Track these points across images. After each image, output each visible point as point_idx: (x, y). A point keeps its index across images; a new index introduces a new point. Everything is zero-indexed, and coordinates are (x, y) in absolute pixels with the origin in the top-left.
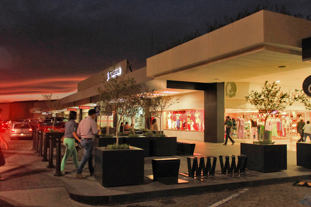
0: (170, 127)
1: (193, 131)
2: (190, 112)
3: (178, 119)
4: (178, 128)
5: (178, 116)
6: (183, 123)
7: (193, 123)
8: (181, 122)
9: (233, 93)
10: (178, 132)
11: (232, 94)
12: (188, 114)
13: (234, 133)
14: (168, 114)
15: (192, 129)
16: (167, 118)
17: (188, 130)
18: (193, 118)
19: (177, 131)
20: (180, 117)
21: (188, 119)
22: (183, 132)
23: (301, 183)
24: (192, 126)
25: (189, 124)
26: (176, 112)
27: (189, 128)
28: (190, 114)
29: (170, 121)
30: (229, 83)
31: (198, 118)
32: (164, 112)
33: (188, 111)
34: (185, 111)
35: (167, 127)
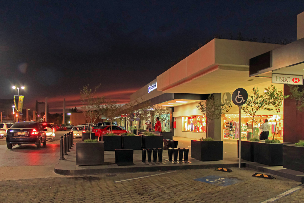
0: (186, 130)
1: (201, 132)
2: (200, 117)
3: (192, 122)
4: (192, 130)
5: (192, 120)
6: (195, 126)
7: (201, 126)
8: (193, 125)
9: (229, 101)
10: (192, 133)
11: (227, 102)
12: (198, 119)
13: (231, 134)
14: (185, 119)
15: (201, 130)
16: (185, 122)
17: (197, 131)
18: (201, 122)
19: (190, 132)
20: (193, 121)
21: (198, 123)
22: (195, 133)
23: (220, 169)
24: (200, 128)
25: (198, 126)
26: (189, 118)
27: (198, 130)
28: (199, 119)
29: (186, 124)
30: (225, 93)
31: (204, 122)
32: (182, 118)
33: (198, 117)
34: (195, 117)
35: (185, 129)
